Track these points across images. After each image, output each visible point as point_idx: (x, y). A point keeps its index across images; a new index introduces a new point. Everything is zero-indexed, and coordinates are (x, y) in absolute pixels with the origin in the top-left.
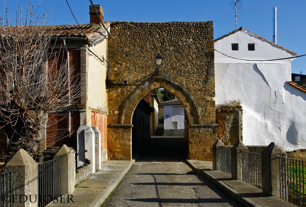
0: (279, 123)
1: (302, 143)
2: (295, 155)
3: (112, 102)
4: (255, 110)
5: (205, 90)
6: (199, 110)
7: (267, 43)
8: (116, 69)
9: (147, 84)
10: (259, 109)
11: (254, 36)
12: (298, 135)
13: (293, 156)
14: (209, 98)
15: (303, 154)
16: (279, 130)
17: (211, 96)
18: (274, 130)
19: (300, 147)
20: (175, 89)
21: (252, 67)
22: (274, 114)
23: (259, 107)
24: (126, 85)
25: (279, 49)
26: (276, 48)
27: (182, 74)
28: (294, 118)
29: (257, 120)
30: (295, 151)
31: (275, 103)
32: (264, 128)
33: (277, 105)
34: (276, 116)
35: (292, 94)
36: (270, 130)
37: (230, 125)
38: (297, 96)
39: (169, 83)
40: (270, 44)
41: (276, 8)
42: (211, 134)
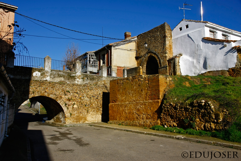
0: (199, 60)
1: (210, 68)
2: (206, 75)
3: (138, 64)
4: (190, 56)
5: (163, 52)
6: (162, 61)
7: (193, 22)
8: (139, 52)
9: (147, 55)
10: (191, 55)
11: (188, 21)
12: (207, 64)
13: (205, 75)
14: (164, 55)
15: (210, 73)
16: (199, 63)
17: (165, 54)
18: (197, 64)
19: (208, 70)
20: (154, 55)
21: (187, 36)
22: (197, 56)
23: (191, 54)
24: (141, 57)
25: (199, 23)
26: (198, 23)
27: (156, 48)
28: (206, 56)
29: (189, 60)
30: (205, 73)
31: (198, 50)
32: (192, 63)
33: (199, 51)
34: (198, 57)
35: (206, 43)
36: (195, 64)
37: (173, 65)
38: (208, 43)
39: (152, 52)
40: (195, 22)
41: (201, 2)
42: (165, 70)
